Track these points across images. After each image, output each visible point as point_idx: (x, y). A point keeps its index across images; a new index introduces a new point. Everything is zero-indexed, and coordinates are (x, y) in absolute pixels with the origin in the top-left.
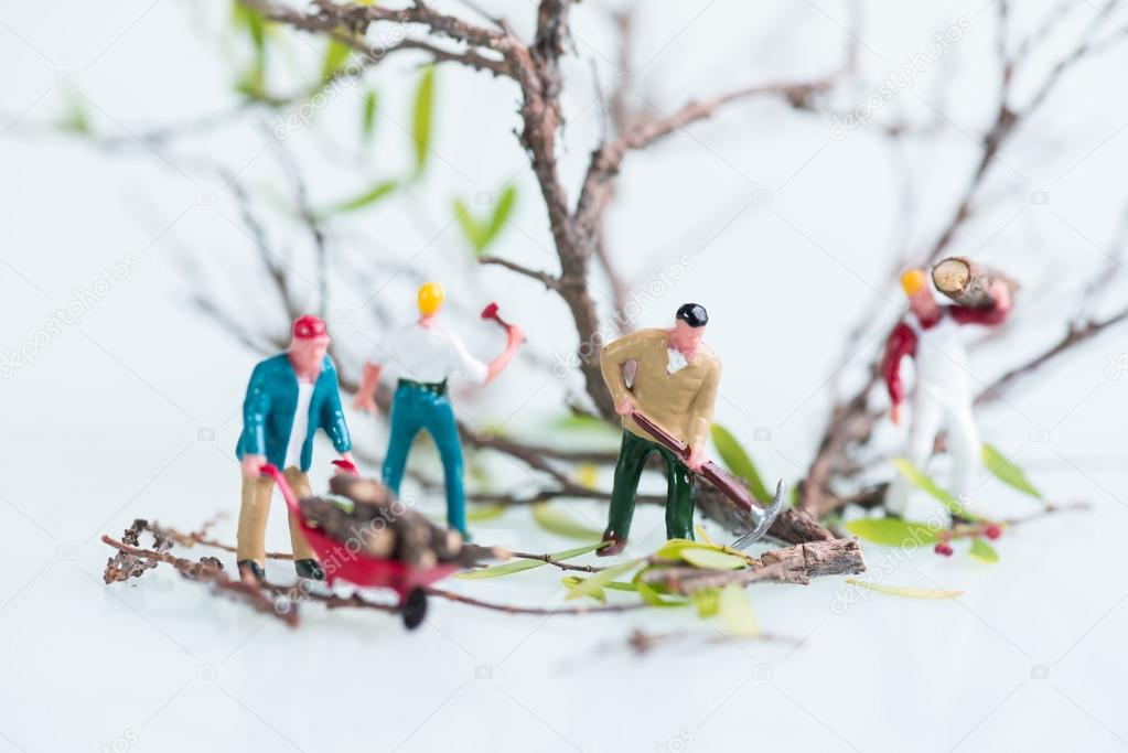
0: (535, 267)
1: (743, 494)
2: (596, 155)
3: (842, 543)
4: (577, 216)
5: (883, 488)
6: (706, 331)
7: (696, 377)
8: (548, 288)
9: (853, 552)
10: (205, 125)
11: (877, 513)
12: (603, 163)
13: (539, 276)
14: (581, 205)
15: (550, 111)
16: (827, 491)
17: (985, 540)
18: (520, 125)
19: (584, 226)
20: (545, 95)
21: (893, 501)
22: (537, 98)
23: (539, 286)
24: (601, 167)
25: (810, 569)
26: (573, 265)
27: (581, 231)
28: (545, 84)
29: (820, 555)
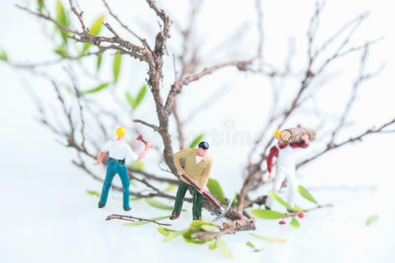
0: (151, 123)
1: (218, 203)
2: (173, 87)
3: (249, 220)
4: (165, 107)
5: (265, 197)
6: (208, 151)
7: (204, 165)
8: (155, 131)
9: (253, 224)
10: (47, 64)
11: (263, 207)
12: (175, 90)
13: (152, 126)
14: (167, 103)
15: (158, 73)
16: (247, 198)
17: (297, 218)
18: (148, 77)
19: (168, 111)
20: (156, 68)
21: (268, 203)
22: (154, 69)
23: (152, 130)
24: (175, 91)
25: (238, 229)
26: (164, 123)
27: (167, 112)
28: (157, 65)
29: (241, 224)
